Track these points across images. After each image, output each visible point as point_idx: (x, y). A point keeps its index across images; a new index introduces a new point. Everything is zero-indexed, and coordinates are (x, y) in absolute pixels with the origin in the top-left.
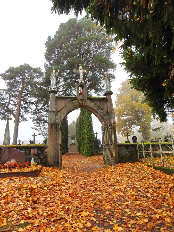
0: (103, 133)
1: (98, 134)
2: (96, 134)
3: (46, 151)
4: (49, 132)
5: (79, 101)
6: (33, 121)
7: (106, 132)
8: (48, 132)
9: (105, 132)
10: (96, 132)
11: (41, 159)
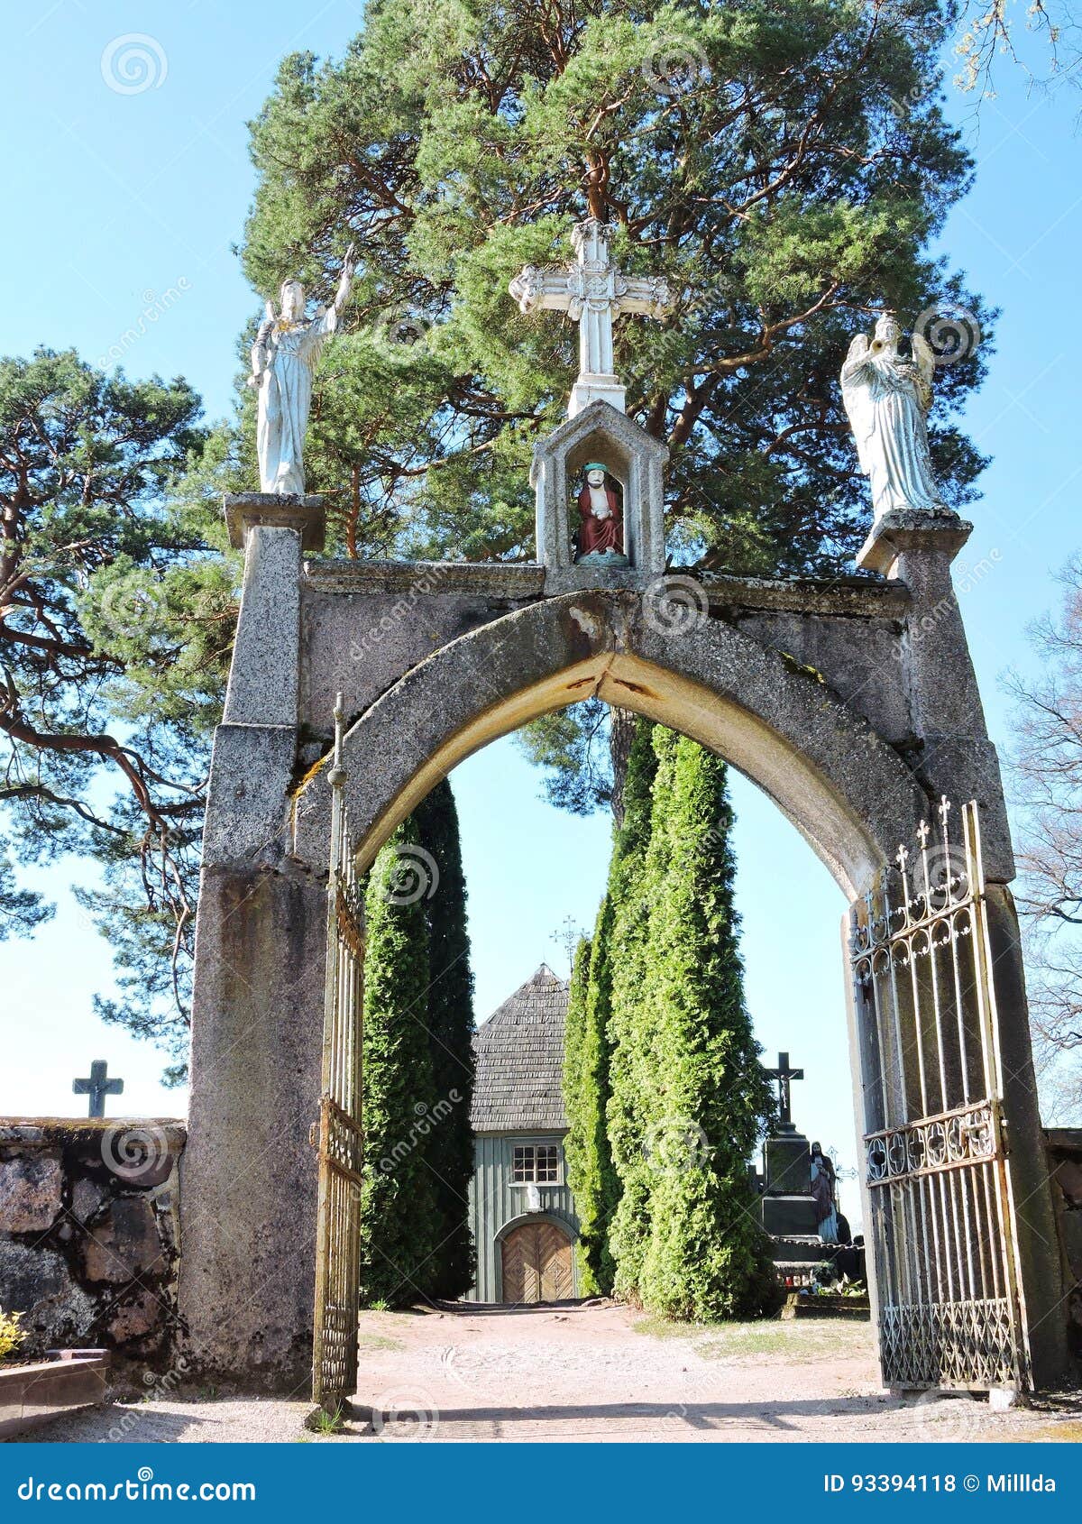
0: (866, 992)
1: (799, 1075)
2: (786, 1071)
3: (164, 1199)
4: (214, 968)
5: (575, 612)
6: (107, 932)
7: (903, 973)
8: (203, 963)
9: (883, 979)
10: (784, 1058)
11: (107, 1296)
